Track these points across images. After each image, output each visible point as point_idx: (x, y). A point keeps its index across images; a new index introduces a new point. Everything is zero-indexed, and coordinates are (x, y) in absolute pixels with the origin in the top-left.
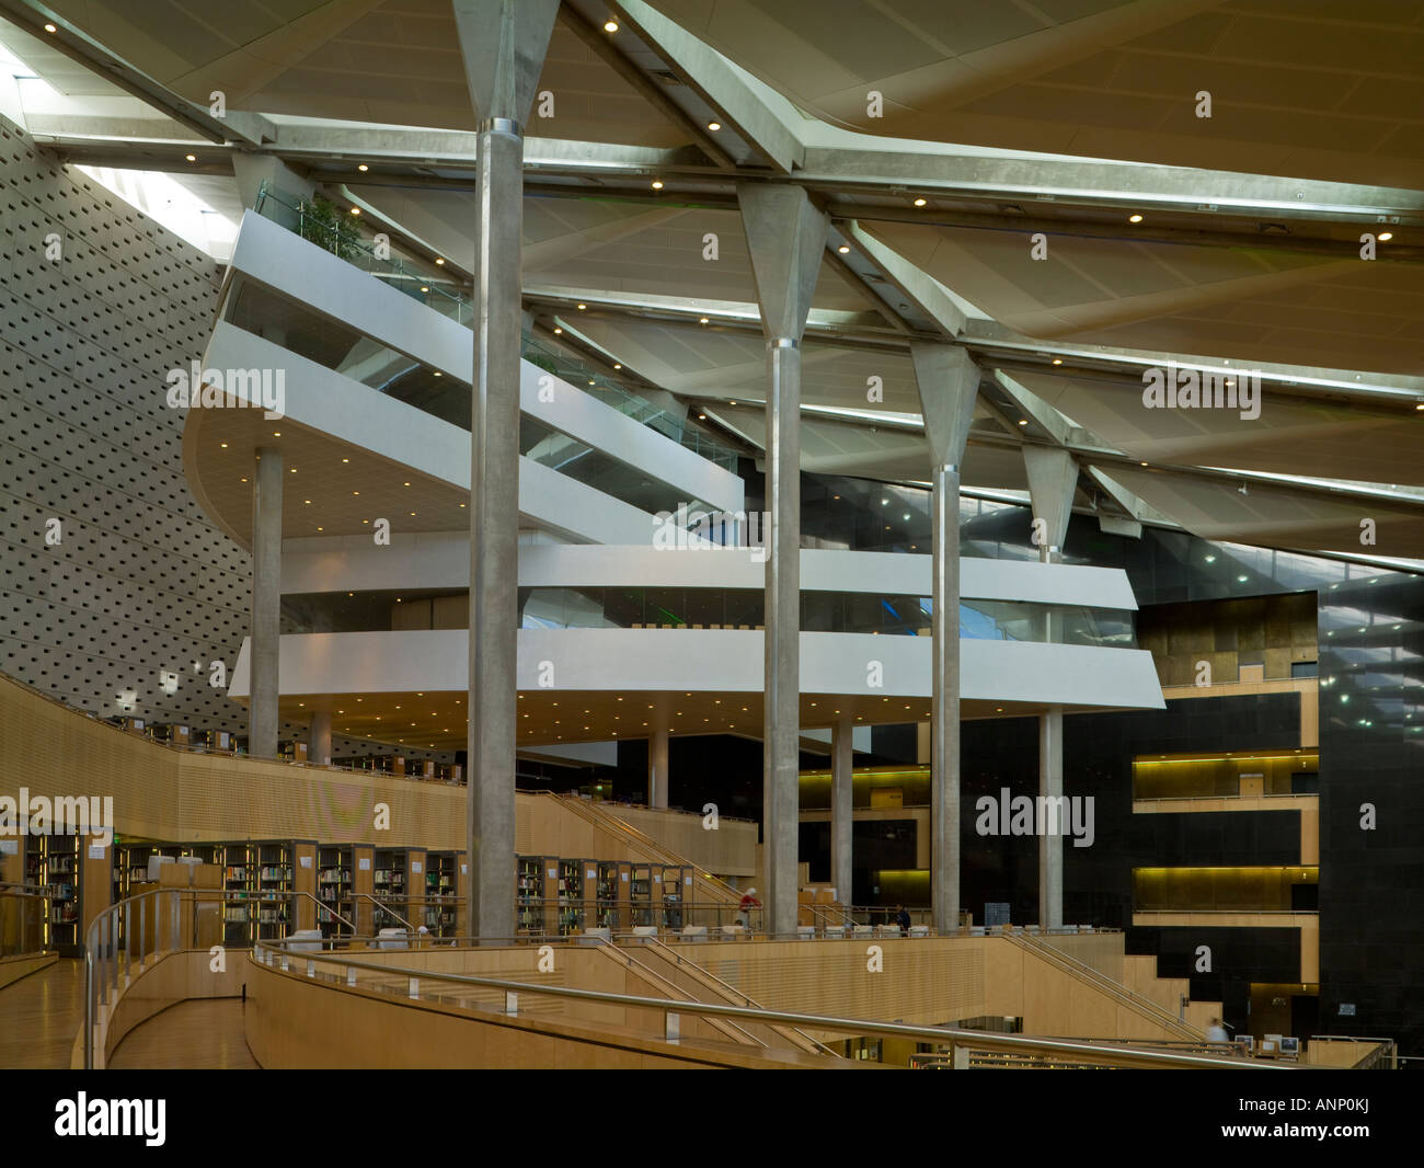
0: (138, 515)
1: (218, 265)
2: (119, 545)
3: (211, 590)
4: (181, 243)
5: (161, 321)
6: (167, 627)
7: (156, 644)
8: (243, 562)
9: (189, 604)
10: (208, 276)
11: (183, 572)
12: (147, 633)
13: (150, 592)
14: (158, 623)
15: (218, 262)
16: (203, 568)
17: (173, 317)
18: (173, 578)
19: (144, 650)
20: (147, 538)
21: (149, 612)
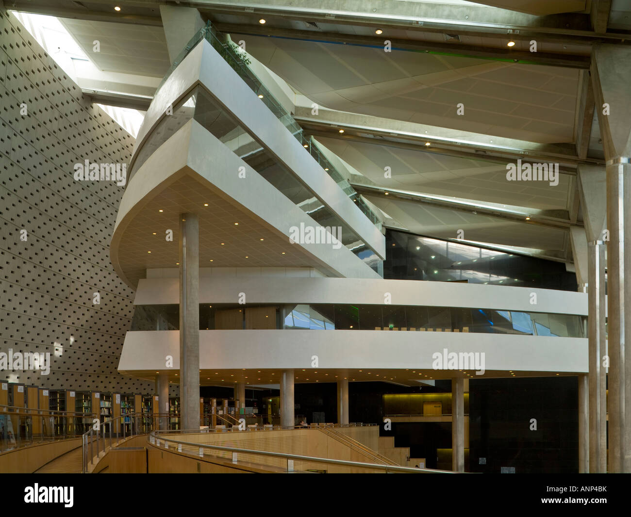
0: (42, 250)
1: (83, 93)
2: (42, 273)
3: (76, 296)
4: (66, 76)
5: (55, 126)
6: (55, 319)
7: (49, 331)
8: (92, 277)
9: (66, 304)
10: (78, 100)
11: (63, 285)
12: (44, 324)
13: (47, 298)
14: (50, 317)
15: (83, 91)
16: (73, 282)
17: (62, 123)
18: (58, 289)
19: (44, 334)
20: (46, 264)
21: (46, 311)
